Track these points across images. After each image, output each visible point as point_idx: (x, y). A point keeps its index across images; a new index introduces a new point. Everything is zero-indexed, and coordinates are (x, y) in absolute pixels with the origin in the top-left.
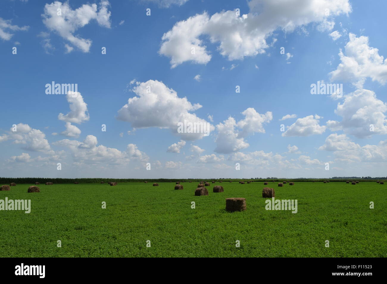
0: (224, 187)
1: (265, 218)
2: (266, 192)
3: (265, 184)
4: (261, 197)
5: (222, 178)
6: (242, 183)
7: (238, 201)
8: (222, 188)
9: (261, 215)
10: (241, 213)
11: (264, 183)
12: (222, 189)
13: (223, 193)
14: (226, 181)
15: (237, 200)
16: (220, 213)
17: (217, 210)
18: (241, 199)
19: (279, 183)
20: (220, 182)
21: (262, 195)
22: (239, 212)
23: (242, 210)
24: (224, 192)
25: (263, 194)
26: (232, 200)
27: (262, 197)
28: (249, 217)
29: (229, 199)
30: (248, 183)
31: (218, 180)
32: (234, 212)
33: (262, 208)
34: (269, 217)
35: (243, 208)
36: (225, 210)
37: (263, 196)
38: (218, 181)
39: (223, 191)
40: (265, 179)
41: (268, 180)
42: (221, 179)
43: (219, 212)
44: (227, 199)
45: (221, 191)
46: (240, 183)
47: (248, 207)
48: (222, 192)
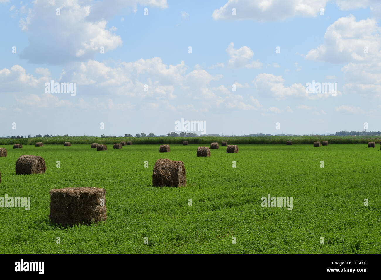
0: (46, 161)
1: (157, 240)
2: (162, 172)
3: (163, 150)
4: (150, 186)
5: (43, 135)
6: (100, 149)
7: (85, 196)
8: (41, 161)
9: (145, 231)
10: (92, 228)
11: (158, 147)
12: (41, 166)
13: (43, 175)
14: (53, 143)
15: (81, 193)
16: (31, 231)
17: (25, 222)
18: (91, 190)
19: (200, 147)
20: (38, 145)
21: (151, 180)
22: (85, 227)
23: (96, 221)
24: (46, 172)
25: (154, 176)
26: (68, 195)
27: (152, 184)
28: (113, 239)
29: (58, 190)
30: (116, 147)
31: (30, 141)
32: (72, 226)
33: (151, 214)
34: (167, 237)
35: (98, 214)
36: (46, 221)
37: (154, 181)
38: (31, 144)
39: (44, 172)
40: (163, 137)
41: (171, 139)
42: (40, 136)
43: (30, 228)
44: (54, 190)
45: (38, 171)
46: (93, 147)
47: (112, 214)
48: (41, 172)
